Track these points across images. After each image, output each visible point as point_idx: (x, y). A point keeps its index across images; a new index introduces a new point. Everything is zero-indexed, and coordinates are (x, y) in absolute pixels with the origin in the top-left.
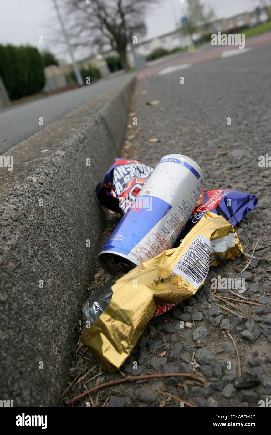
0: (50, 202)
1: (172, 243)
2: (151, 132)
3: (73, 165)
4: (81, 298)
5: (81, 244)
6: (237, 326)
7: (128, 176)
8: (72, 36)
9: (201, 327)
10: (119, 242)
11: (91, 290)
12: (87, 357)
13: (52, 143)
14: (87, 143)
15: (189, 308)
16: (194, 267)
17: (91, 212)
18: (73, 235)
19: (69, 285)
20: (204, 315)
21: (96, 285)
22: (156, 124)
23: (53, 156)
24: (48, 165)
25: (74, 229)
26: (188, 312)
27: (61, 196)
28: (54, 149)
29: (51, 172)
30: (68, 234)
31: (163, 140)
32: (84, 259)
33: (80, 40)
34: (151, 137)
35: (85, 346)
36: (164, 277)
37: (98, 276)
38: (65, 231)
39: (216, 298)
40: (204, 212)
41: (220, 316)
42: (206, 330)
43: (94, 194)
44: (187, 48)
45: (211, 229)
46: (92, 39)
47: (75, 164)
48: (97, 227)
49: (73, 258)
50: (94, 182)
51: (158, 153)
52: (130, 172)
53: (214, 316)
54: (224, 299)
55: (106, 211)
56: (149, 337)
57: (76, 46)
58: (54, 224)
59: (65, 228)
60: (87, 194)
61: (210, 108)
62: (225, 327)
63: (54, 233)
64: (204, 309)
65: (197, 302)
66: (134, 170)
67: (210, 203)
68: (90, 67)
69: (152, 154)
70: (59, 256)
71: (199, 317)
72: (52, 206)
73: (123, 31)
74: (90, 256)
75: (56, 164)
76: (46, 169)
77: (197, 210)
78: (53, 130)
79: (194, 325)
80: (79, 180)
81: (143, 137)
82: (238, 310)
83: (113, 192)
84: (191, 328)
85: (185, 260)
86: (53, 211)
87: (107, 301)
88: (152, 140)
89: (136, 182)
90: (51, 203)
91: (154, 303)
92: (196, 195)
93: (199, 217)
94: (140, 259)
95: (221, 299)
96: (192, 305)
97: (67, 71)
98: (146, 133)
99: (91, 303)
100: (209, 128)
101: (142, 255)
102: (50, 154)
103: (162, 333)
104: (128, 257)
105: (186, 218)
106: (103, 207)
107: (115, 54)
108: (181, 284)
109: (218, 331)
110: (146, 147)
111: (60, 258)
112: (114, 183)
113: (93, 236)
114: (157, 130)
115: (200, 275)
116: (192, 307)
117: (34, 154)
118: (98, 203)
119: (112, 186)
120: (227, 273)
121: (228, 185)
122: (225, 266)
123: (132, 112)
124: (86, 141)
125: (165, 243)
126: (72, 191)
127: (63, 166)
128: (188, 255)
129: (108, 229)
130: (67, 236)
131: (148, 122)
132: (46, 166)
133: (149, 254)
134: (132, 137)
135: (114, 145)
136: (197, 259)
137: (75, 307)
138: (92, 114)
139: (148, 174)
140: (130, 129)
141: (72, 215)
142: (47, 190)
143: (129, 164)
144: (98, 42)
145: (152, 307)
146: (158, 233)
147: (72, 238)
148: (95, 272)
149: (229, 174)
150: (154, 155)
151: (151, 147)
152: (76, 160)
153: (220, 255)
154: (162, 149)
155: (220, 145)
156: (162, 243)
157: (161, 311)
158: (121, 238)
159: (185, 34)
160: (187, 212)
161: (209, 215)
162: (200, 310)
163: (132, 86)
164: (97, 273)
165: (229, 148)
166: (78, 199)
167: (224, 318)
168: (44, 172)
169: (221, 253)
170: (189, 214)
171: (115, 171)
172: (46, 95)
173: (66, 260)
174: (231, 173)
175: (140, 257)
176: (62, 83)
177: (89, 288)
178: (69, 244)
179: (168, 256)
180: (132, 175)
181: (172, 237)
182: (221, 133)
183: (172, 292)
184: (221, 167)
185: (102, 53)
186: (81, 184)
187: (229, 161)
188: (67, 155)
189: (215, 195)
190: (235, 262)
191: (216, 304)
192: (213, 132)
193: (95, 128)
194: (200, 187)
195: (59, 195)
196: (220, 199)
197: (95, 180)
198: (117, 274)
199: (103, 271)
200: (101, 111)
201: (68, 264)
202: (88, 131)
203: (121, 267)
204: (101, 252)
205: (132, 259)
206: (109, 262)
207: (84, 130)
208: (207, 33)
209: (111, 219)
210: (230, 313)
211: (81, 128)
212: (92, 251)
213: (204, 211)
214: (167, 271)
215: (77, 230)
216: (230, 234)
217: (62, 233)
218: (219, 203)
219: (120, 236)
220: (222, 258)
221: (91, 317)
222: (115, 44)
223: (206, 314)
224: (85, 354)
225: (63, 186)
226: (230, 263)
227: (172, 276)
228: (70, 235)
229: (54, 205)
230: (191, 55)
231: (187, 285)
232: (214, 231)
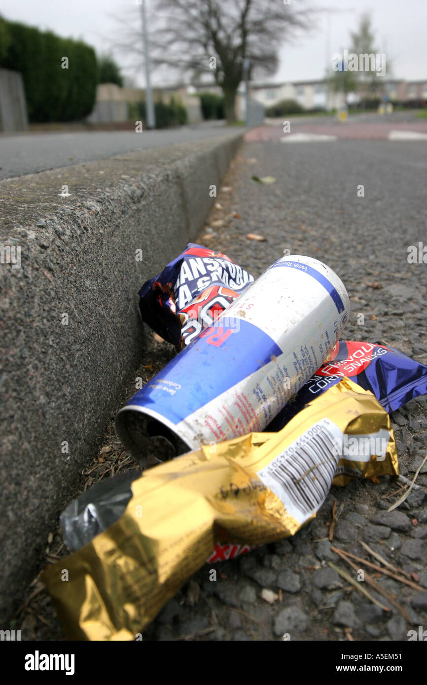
0: (51, 287)
1: (267, 422)
2: (252, 223)
3: (111, 234)
4: (64, 488)
5: (90, 381)
6: (369, 624)
7: (207, 278)
8: (156, 45)
9: (295, 608)
10: (166, 394)
11: (87, 476)
12: (45, 617)
13: (81, 187)
14: (144, 206)
15: (276, 561)
16: (303, 479)
17: (122, 327)
18: (78, 361)
19: (46, 455)
20: (303, 583)
21: (100, 468)
22: (264, 214)
23: (79, 206)
24: (66, 218)
25: (84, 350)
26: (271, 568)
27: (75, 282)
28: (83, 197)
29: (68, 232)
30: (71, 356)
31: (271, 241)
32: (90, 411)
33: (167, 56)
34: (252, 232)
35: (45, 592)
36: (242, 486)
37: (108, 451)
38: (65, 349)
39: (332, 551)
40: (334, 378)
41: (336, 594)
42: (303, 617)
43: (135, 297)
44: (334, 111)
45: (349, 412)
46: (187, 58)
47: (115, 233)
48: (127, 358)
49: (69, 405)
50: (141, 276)
51: (260, 259)
52: (212, 272)
53: (325, 590)
54: (348, 557)
55: (149, 333)
56: (184, 604)
57: (158, 62)
58: (48, 330)
59: (66, 343)
60: (124, 293)
61: (359, 208)
62: (343, 621)
63: (43, 347)
64: (304, 568)
65: (294, 550)
66: (220, 270)
67: (349, 363)
68: (173, 101)
69: (248, 258)
70: (42, 394)
71: (293, 585)
72: (53, 293)
73: (239, 59)
74: (100, 409)
75: (80, 221)
76: (59, 224)
77: (323, 371)
78: (88, 171)
79: (281, 598)
80: (114, 264)
81: (237, 228)
82: (375, 590)
83: (171, 301)
84: (272, 605)
85: (287, 460)
86: (53, 304)
87: (117, 509)
88: (251, 236)
89: (220, 292)
90: (52, 289)
91: (211, 536)
92: (329, 342)
93: (325, 384)
94: (200, 438)
95: (343, 556)
96: (282, 556)
97: (134, 99)
98: (244, 223)
99: (83, 507)
100: (353, 240)
101: (206, 431)
102: (73, 202)
103: (211, 602)
104: (178, 428)
105: (302, 380)
106: (145, 325)
107: (217, 92)
108: (270, 506)
109: (327, 624)
110: (241, 245)
111: (43, 400)
112: (178, 285)
113: (116, 373)
114: (264, 222)
115: (311, 498)
116: (281, 559)
117: (44, 195)
118: (138, 316)
119: (172, 289)
120: (359, 506)
121: (378, 340)
122: (356, 489)
123: (227, 185)
124: (143, 203)
125: (254, 419)
126: (97, 280)
127: (91, 229)
128: (296, 452)
129: (146, 367)
130: (68, 359)
131: (251, 207)
132: (61, 219)
133: (218, 433)
134: (219, 223)
135: (188, 227)
136: (311, 465)
137: (47, 504)
138: (163, 164)
139: (243, 285)
140: (218, 210)
141: (87, 322)
142: (52, 261)
143: (213, 258)
144: (195, 66)
145: (206, 544)
146: (245, 394)
147: (76, 365)
148: (103, 441)
149: (380, 322)
150: (252, 260)
151: (248, 247)
152: (117, 226)
153: (354, 465)
154: (267, 255)
155: (370, 271)
156: (248, 416)
157: (220, 553)
158: (173, 388)
159: (336, 89)
160: (307, 370)
161: (345, 384)
162: (297, 569)
163: (235, 146)
164: (107, 444)
165: (386, 280)
166: (105, 296)
167: (344, 599)
168: (54, 229)
169: (357, 464)
170: (308, 374)
171: (184, 264)
172: (90, 128)
173: (53, 405)
174: (385, 321)
175: (201, 435)
176: (121, 115)
177: (85, 471)
178: (67, 375)
179: (255, 445)
180: (215, 279)
181: (269, 409)
182: (374, 252)
183: (252, 522)
184: (368, 308)
185: (198, 86)
186: (116, 273)
187: (383, 301)
188: (105, 214)
189: (360, 351)
190: (377, 487)
191: (330, 564)
192: (360, 247)
193: (163, 187)
194: (339, 329)
195: (72, 279)
196: (368, 360)
197: (142, 273)
198: (145, 455)
199: (119, 443)
200: (179, 163)
201: (55, 414)
202: (152, 187)
203: (158, 444)
204: (124, 405)
205: (184, 436)
206: (136, 429)
207: (144, 183)
208: (373, 96)
209: (155, 351)
210: (356, 590)
211: (139, 178)
212: (107, 400)
213: (334, 375)
214: (247, 474)
215: (89, 353)
216: (381, 430)
217: (58, 352)
218: (365, 368)
219: (171, 383)
220: (357, 473)
221: (74, 535)
222: (222, 74)
223: (307, 582)
224: (43, 609)
225: (83, 265)
226: (367, 485)
227: (255, 488)
228: (74, 360)
229: (56, 293)
230: (338, 123)
231: (281, 512)
232: (353, 417)
